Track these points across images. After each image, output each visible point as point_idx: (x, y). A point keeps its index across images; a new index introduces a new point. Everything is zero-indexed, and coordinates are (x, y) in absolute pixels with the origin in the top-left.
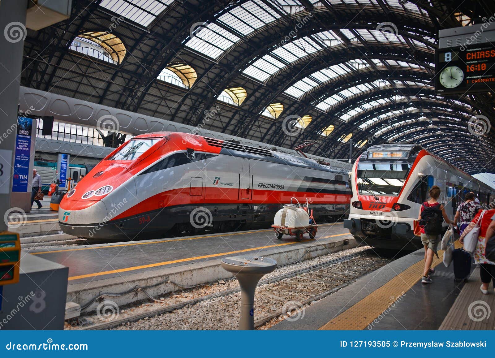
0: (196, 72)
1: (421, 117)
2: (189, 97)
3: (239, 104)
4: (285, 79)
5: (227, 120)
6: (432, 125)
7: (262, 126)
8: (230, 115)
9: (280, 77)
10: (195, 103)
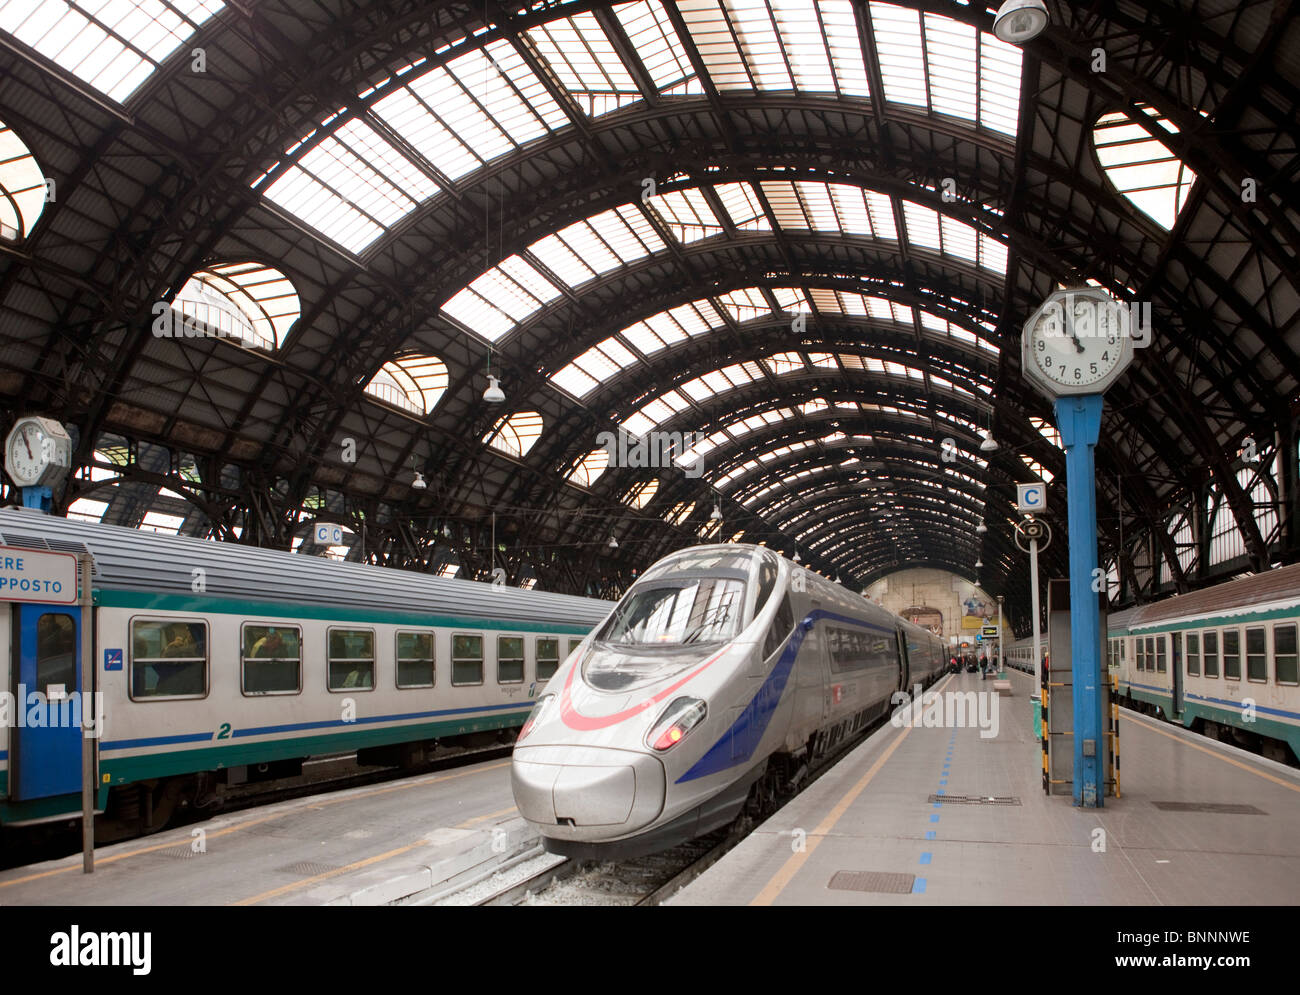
0: (298, 293)
1: (850, 458)
2: (277, 376)
3: (424, 410)
4: (557, 341)
5: (392, 456)
6: (865, 480)
7: (488, 477)
8: (400, 440)
9: (542, 332)
10: (298, 398)
